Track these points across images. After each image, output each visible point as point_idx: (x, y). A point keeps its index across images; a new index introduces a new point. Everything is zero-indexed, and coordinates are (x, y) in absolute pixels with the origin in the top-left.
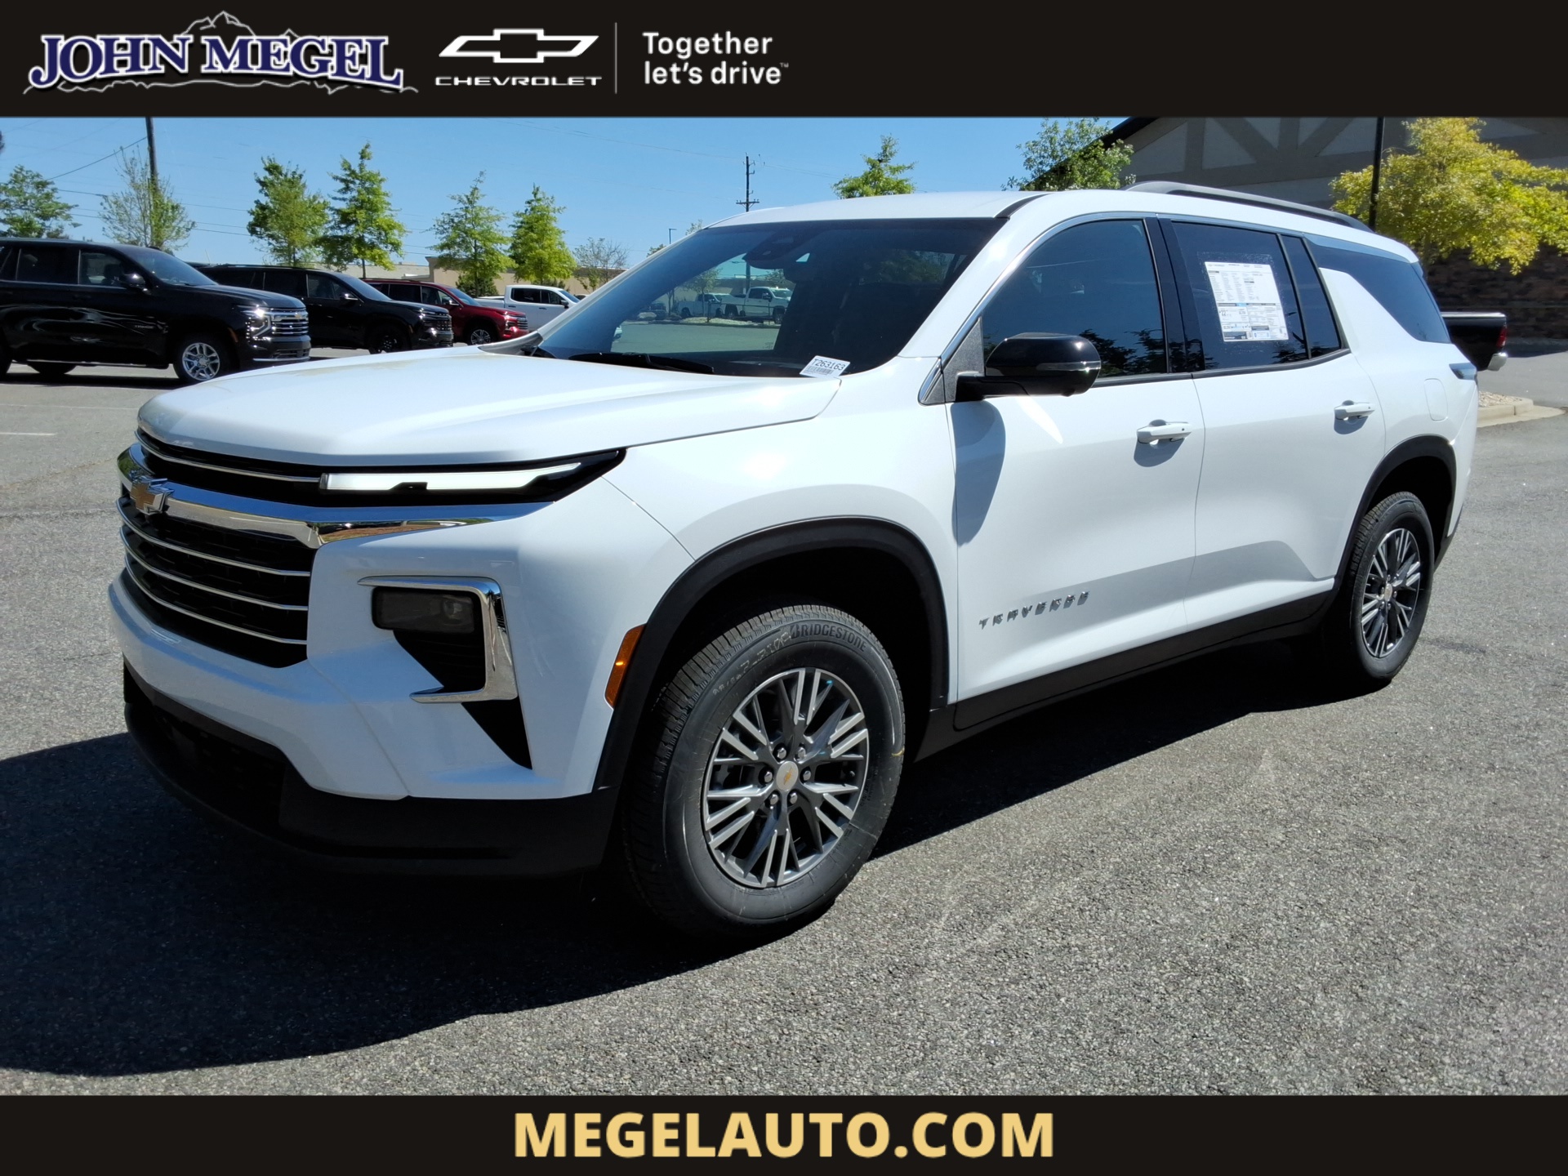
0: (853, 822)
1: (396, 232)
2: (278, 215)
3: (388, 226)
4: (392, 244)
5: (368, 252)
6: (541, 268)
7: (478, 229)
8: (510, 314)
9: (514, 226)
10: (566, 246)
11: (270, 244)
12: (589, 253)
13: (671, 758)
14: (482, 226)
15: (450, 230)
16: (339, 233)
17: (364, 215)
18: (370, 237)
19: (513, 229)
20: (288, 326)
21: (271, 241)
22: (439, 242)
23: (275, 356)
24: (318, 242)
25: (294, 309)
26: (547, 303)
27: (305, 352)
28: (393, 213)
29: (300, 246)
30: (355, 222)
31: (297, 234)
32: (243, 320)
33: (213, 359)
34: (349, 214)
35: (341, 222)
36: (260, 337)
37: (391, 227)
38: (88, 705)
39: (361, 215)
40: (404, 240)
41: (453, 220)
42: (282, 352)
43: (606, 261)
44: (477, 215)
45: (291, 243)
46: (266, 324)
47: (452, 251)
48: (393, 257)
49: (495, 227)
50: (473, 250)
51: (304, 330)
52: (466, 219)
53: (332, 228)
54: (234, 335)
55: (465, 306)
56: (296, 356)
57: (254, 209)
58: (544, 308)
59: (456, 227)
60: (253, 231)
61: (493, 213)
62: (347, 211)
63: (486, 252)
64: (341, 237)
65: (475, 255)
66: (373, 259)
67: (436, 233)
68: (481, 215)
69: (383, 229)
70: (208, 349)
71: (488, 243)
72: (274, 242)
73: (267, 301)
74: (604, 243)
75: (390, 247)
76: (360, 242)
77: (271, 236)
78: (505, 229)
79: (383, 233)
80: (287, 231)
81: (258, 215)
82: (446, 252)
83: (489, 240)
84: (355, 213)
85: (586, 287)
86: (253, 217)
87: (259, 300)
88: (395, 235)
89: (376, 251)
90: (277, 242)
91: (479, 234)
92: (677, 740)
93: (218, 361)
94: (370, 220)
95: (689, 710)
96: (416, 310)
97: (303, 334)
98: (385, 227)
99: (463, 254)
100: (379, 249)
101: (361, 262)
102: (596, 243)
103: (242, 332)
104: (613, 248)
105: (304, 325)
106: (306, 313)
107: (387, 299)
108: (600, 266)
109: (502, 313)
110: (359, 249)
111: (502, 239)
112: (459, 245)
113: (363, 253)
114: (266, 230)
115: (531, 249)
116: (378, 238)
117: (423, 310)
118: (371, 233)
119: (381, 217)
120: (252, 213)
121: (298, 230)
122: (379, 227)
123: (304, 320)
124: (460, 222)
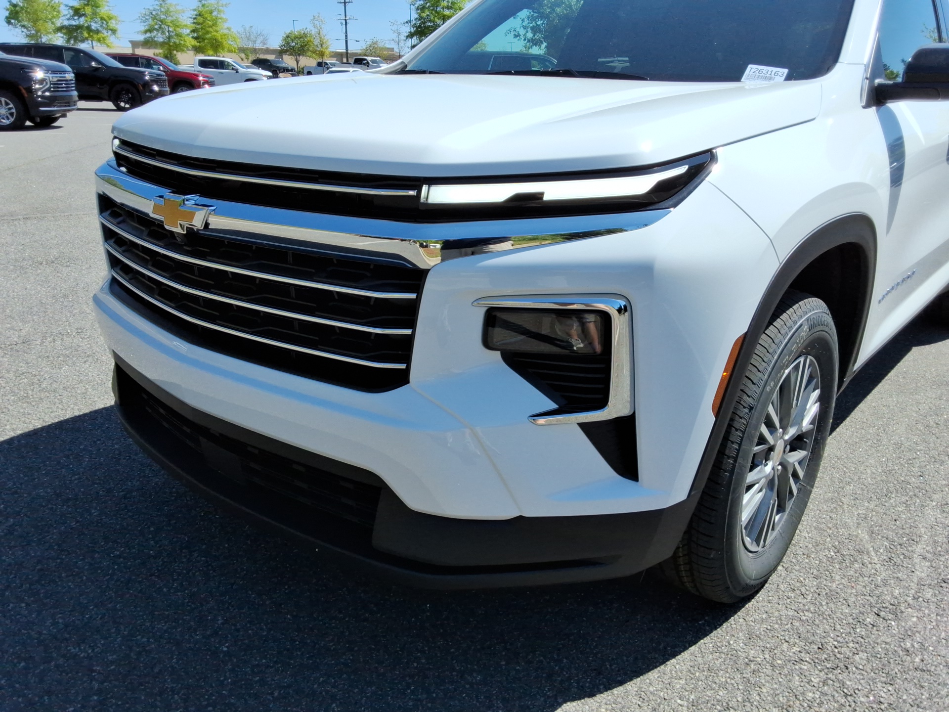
0: (803, 481)
1: (113, 21)
2: (26, 11)
3: (108, 17)
4: (111, 30)
5: (95, 36)
6: (216, 46)
7: (169, 19)
8: (204, 76)
9: (190, 18)
10: (232, 30)
11: (23, 32)
12: (243, 36)
13: (737, 455)
14: (172, 17)
15: (150, 20)
16: (74, 23)
17: (90, 10)
18: (95, 25)
19: (190, 19)
20: (62, 84)
21: (23, 29)
22: (143, 29)
23: (54, 106)
24: (60, 29)
25: (65, 72)
26: (224, 69)
27: (75, 103)
28: (111, 8)
29: (44, 33)
30: (84, 15)
31: (42, 25)
32: (30, 80)
33: (10, 109)
34: (79, 9)
35: (74, 15)
36: (44, 92)
37: (110, 18)
38: (33, 390)
39: (88, 10)
40: (119, 27)
41: (151, 13)
42: (59, 103)
43: (255, 42)
44: (168, 9)
45: (37, 31)
46: (47, 83)
47: (153, 34)
48: (111, 39)
49: (181, 17)
50: (167, 34)
51: (72, 87)
52: (161, 12)
53: (68, 19)
54: (24, 91)
55: (171, 71)
56: (69, 106)
57: (8, 7)
58: (222, 73)
59: (154, 18)
60: (9, 23)
61: (179, 8)
62: (78, 7)
63: (177, 35)
64: (75, 26)
65: (169, 38)
66: (99, 40)
67: (141, 22)
68: (171, 9)
69: (105, 20)
70: (6, 102)
71: (178, 29)
72: (25, 30)
73: (44, 66)
74: (253, 29)
75: (110, 32)
76: (89, 28)
77: (23, 26)
78: (186, 20)
79: (105, 22)
80: (35, 21)
81: (12, 11)
82: (148, 35)
83: (178, 26)
84: (84, 8)
85: (242, 59)
86: (8, 12)
87: (39, 65)
88: (112, 24)
89: (100, 35)
90: (28, 30)
91: (171, 22)
92: (742, 438)
93: (14, 111)
94: (95, 13)
95: (751, 409)
96: (143, 73)
97: (72, 90)
98: (106, 18)
99: (160, 38)
100: (103, 34)
101: (90, 42)
102: (247, 29)
103: (30, 90)
104: (259, 33)
105: (72, 84)
106: (73, 75)
107: (121, 66)
108: (250, 46)
109: (197, 75)
110: (89, 34)
111: (186, 26)
112: (157, 30)
113: (92, 37)
114: (19, 21)
115: (208, 32)
116: (101, 26)
117: (147, 74)
118: (96, 22)
119: (102, 11)
120: (8, 10)
121: (41, 22)
122: (102, 19)
123: (72, 80)
124: (157, 14)
